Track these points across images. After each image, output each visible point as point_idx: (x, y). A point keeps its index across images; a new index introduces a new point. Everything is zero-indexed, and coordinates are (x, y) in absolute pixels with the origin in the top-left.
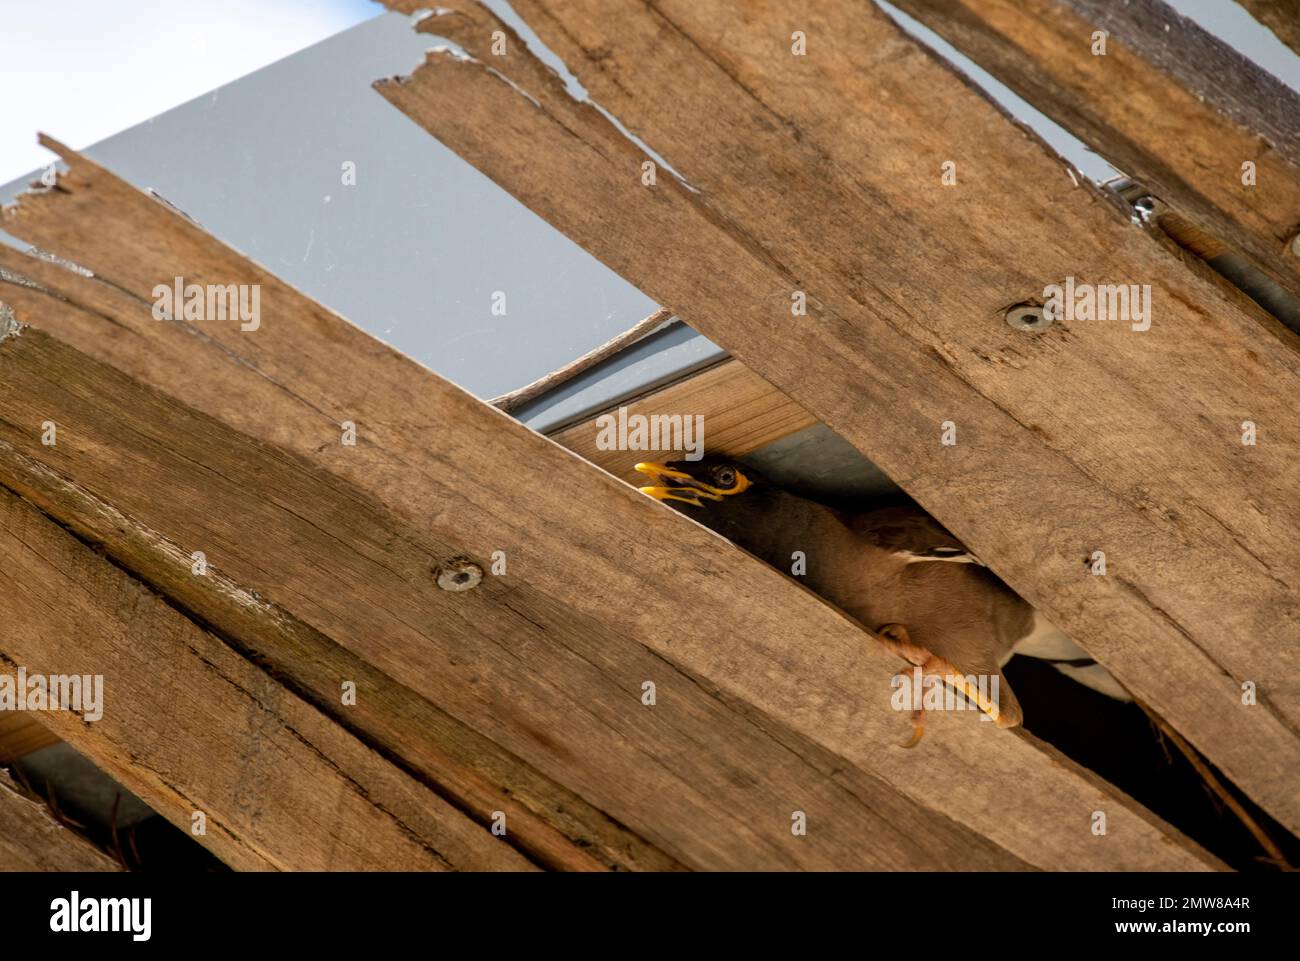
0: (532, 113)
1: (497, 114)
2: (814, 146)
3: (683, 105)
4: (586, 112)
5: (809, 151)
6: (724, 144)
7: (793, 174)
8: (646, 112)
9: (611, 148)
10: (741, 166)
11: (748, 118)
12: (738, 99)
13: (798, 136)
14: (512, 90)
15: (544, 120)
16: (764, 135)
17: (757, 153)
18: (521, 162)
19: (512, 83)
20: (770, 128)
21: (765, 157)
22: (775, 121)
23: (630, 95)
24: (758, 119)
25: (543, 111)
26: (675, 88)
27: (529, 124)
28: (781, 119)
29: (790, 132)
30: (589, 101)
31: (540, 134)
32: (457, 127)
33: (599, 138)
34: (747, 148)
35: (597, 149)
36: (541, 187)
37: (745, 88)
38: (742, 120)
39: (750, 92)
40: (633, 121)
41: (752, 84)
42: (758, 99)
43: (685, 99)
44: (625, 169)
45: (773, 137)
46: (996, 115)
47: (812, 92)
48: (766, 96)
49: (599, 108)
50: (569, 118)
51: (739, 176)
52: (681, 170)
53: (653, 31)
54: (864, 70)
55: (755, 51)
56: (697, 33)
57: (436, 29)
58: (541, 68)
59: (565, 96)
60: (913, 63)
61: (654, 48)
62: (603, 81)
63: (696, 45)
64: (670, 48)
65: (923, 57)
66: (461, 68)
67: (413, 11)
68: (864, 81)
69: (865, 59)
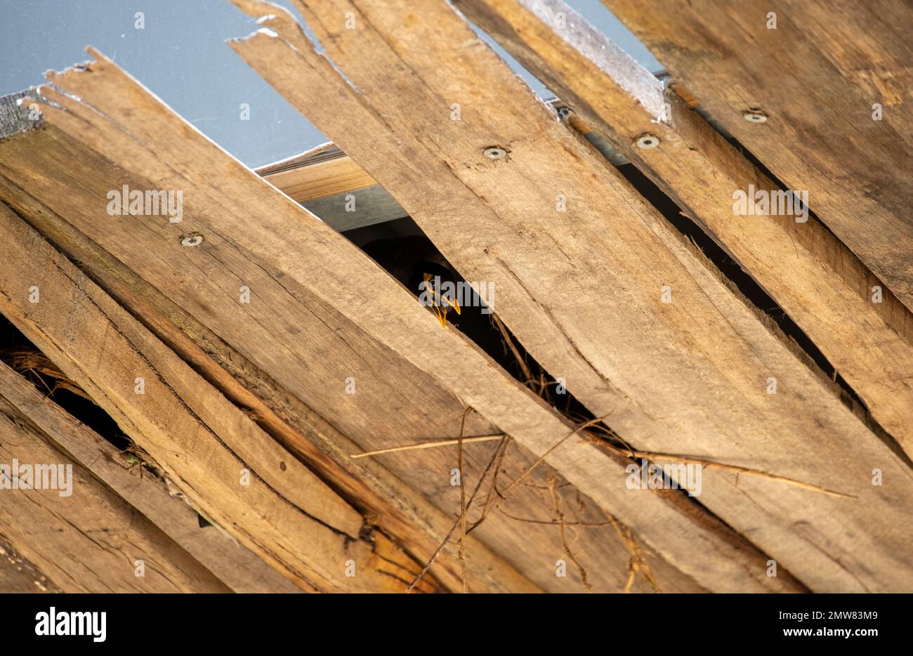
0: (297, 57)
1: (280, 57)
2: (419, 78)
3: (366, 58)
4: (322, 59)
5: (416, 79)
6: (379, 75)
7: (406, 88)
8: (348, 60)
9: (328, 74)
10: (383, 83)
11: (393, 65)
12: (391, 57)
13: (414, 73)
14: (290, 48)
15: (302, 61)
16: (399, 72)
17: (393, 79)
18: (284, 77)
19: (292, 46)
20: (402, 69)
21: (395, 81)
22: (405, 66)
23: (343, 53)
24: (397, 65)
25: (302, 57)
26: (364, 51)
27: (294, 63)
28: (408, 66)
29: (410, 71)
30: (323, 54)
31: (298, 67)
32: (259, 61)
33: (323, 69)
34: (389, 77)
35: (322, 74)
36: (290, 88)
37: (396, 52)
38: (390, 65)
39: (398, 54)
40: (340, 63)
41: (400, 51)
42: (400, 58)
43: (367, 56)
44: (331, 83)
45: (402, 73)
46: (510, 72)
47: (426, 56)
48: (404, 56)
49: (326, 57)
50: (313, 61)
51: (382, 88)
52: (355, 83)
53: (362, 27)
54: (454, 50)
55: (406, 38)
56: (381, 30)
57: (266, 24)
58: (307, 40)
59: (313, 52)
60: (478, 50)
61: (360, 34)
62: (333, 46)
63: (380, 35)
64: (367, 36)
65: (485, 48)
66: (271, 38)
67: (258, 16)
68: (452, 55)
69: (456, 46)
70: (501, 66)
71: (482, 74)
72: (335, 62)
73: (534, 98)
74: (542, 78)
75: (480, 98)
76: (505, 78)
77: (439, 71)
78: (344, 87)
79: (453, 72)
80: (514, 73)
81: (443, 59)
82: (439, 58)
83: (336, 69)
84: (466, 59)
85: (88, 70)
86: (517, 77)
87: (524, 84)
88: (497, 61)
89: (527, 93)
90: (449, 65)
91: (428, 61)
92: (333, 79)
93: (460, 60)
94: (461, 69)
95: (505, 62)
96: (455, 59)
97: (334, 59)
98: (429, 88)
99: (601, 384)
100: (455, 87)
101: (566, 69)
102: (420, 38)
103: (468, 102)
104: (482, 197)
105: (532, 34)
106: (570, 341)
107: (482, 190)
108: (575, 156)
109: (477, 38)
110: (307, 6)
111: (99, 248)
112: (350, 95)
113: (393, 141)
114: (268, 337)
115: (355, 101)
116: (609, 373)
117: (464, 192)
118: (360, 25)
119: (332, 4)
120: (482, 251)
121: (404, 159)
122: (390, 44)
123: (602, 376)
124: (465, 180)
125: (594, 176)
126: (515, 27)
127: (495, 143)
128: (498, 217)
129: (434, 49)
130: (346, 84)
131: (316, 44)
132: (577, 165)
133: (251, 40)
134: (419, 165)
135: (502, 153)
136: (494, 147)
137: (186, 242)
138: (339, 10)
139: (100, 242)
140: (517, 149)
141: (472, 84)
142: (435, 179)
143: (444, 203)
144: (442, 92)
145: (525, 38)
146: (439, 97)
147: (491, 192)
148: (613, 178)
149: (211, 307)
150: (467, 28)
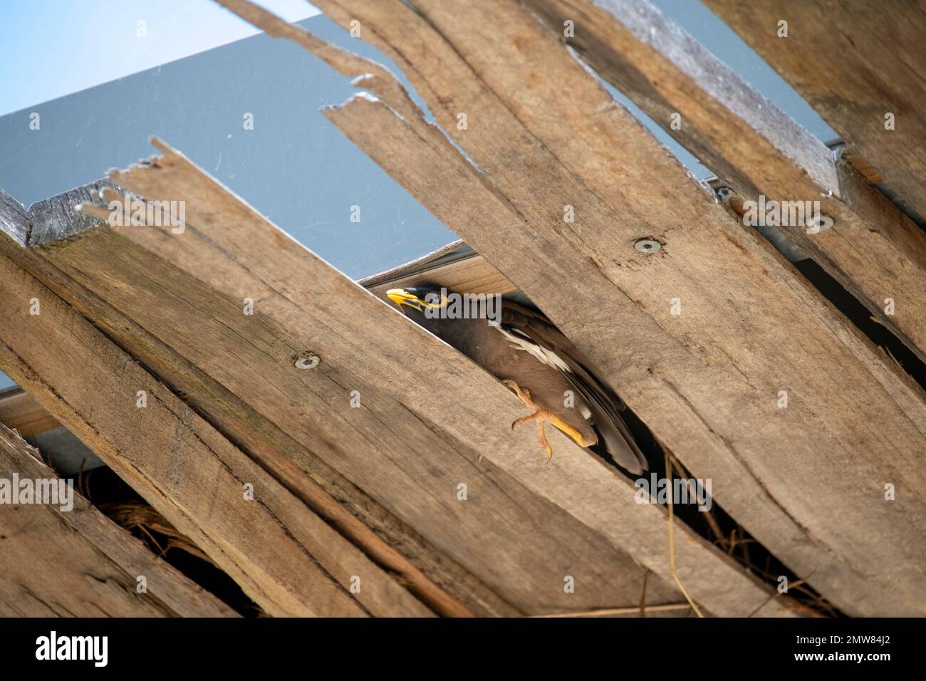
0: (404, 128)
1: (385, 128)
2: (551, 153)
3: (485, 129)
4: (433, 130)
5: (547, 154)
6: (503, 149)
7: (536, 166)
8: (465, 132)
9: (442, 148)
10: (510, 160)
11: (518, 137)
12: (515, 127)
13: (544, 147)
14: (396, 117)
15: (410, 133)
16: (526, 146)
17: (519, 155)
18: (392, 153)
19: (397, 114)
20: (529, 142)
21: (523, 157)
22: (532, 139)
24: (523, 137)
25: (411, 128)
26: (483, 120)
27: (401, 134)
28: (536, 138)
29: (540, 144)
30: (435, 124)
31: (406, 140)
32: (361, 134)
33: (437, 143)
34: (514, 152)
35: (435, 149)
36: (400, 166)
37: (520, 121)
38: (515, 137)
39: (522, 123)
41: (524, 119)
42: (526, 127)
43: (487, 126)
44: (447, 160)
45: (530, 147)
46: (655, 143)
47: (556, 125)
48: (530, 126)
49: (439, 127)
50: (423, 132)
51: (507, 166)
52: (476, 161)
53: (477, 90)
54: (588, 116)
55: (530, 103)
56: (500, 92)
57: (364, 85)
58: (414, 106)
59: (423, 121)
60: (615, 115)
61: (476, 98)
62: (445, 114)
63: (499, 97)
64: (484, 99)
65: (621, 112)
66: (371, 104)
67: (353, 75)
68: (586, 122)
69: (589, 111)
70: (644, 134)
71: (623, 146)
72: (450, 134)
73: (687, 176)
74: (692, 147)
75: (623, 176)
76: (650, 150)
77: (573, 143)
78: (463, 165)
79: (589, 144)
80: (659, 143)
81: (576, 129)
82: (571, 127)
83: (452, 142)
84: (603, 127)
85: (156, 166)
86: (664, 149)
87: (672, 157)
88: (639, 128)
89: (677, 169)
90: (584, 136)
91: (560, 131)
92: (449, 155)
93: (596, 129)
94: (598, 140)
95: (649, 131)
96: (589, 128)
97: (448, 130)
98: (563, 165)
99: (799, 535)
100: (593, 163)
101: (716, 132)
102: (547, 101)
103: (611, 182)
104: (638, 302)
105: (671, 87)
106: (760, 483)
107: (636, 294)
108: (741, 248)
109: (611, 99)
110: (409, 63)
111: (202, 374)
112: (472, 176)
113: (529, 234)
114: (408, 482)
115: (478, 183)
116: (807, 520)
117: (617, 296)
118: (474, 87)
119: (439, 59)
120: (644, 370)
121: (542, 255)
122: (513, 110)
123: (799, 525)
124: (616, 281)
125: (765, 272)
126: (651, 78)
127: (647, 233)
128: (659, 327)
129: (564, 116)
130: (465, 161)
131: (425, 110)
132: (745, 259)
133: (349, 107)
134: (561, 263)
135: (656, 246)
136: (646, 239)
137: (300, 364)
138: (447, 67)
139: (202, 366)
140: (673, 241)
141: (612, 159)
142: (581, 280)
143: (595, 311)
144: (578, 170)
145: (664, 93)
146: (577, 176)
147: (647, 295)
148: (788, 274)
149: (339, 445)
150: (601, 88)
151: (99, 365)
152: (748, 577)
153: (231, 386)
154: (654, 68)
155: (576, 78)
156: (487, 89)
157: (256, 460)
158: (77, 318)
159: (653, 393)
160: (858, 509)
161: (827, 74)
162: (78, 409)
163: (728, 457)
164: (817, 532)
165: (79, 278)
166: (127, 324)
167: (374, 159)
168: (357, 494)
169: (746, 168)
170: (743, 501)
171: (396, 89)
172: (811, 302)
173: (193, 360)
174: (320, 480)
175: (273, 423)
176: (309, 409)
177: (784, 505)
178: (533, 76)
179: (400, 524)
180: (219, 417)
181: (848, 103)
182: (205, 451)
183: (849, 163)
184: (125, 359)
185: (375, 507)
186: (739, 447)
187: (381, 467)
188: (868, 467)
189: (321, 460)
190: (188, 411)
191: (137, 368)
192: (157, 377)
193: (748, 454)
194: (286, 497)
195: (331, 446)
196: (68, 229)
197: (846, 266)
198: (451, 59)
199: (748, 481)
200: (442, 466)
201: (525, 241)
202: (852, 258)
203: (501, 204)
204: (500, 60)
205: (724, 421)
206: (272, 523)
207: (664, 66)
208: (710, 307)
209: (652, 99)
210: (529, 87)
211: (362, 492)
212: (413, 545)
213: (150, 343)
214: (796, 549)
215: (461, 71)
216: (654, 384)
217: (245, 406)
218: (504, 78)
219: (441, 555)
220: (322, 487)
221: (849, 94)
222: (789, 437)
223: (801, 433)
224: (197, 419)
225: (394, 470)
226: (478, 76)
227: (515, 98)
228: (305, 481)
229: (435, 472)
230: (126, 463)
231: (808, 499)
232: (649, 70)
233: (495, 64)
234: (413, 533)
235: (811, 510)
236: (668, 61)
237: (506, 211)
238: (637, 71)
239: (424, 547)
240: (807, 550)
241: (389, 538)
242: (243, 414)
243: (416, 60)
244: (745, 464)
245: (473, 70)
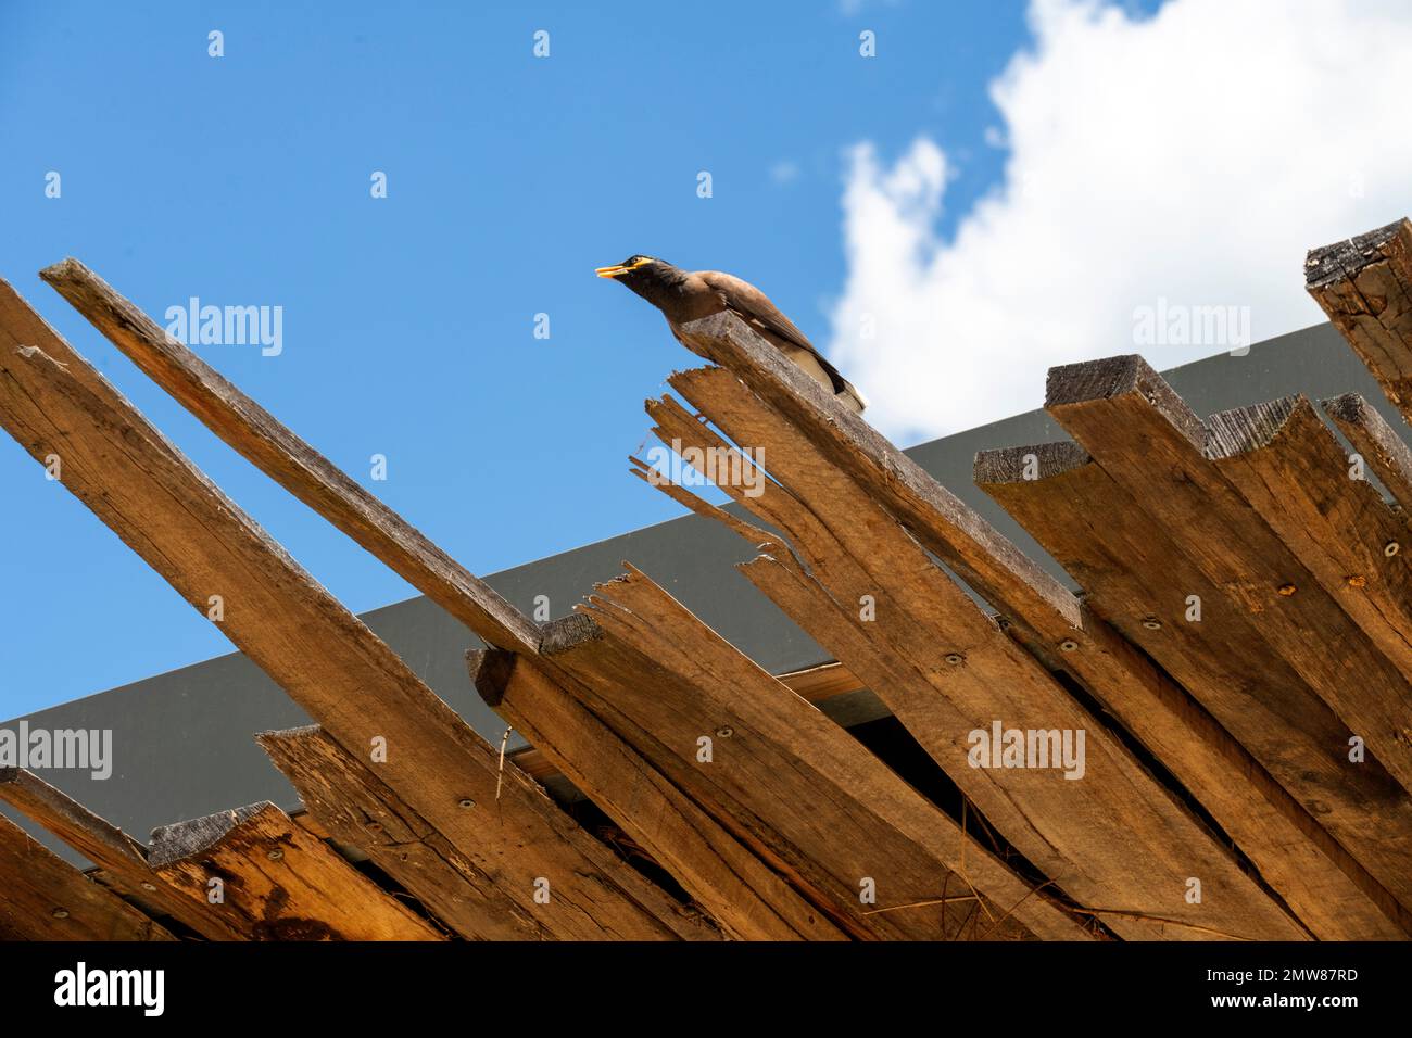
0: (791, 579)
1: (779, 578)
2: (889, 596)
4: (812, 580)
5: (887, 597)
9: (817, 592)
13: (885, 592)
14: (786, 571)
15: (796, 582)
16: (873, 591)
18: (783, 595)
19: (787, 569)
20: (875, 589)
22: (877, 587)
23: (828, 575)
24: (872, 586)
25: (796, 578)
26: (845, 574)
27: (790, 583)
28: (880, 586)
29: (882, 591)
30: (813, 576)
31: (793, 586)
32: (763, 581)
33: (814, 588)
35: (812, 592)
36: (788, 604)
37: (869, 575)
39: (871, 577)
40: (827, 583)
41: (872, 574)
42: (873, 579)
43: (847, 578)
44: (820, 600)
45: (875, 592)
46: (959, 591)
47: (893, 579)
48: (876, 578)
49: (815, 578)
50: (804, 581)
53: (841, 554)
54: (915, 573)
55: (876, 563)
56: (856, 556)
57: (765, 549)
58: (799, 565)
59: (804, 573)
60: (933, 572)
61: (840, 559)
62: (819, 570)
63: (856, 560)
64: (846, 561)
65: (937, 570)
66: (769, 561)
67: (759, 543)
68: (914, 577)
69: (916, 570)
70: (952, 585)
71: (938, 593)
72: (822, 583)
73: (980, 613)
74: (984, 594)
75: (938, 613)
76: (956, 595)
77: (904, 590)
78: (831, 604)
79: (915, 591)
80: (963, 591)
81: (907, 581)
82: (903, 579)
83: (823, 588)
84: (924, 580)
86: (965, 595)
87: (971, 600)
88: (949, 581)
89: (974, 609)
90: (912, 585)
91: (895, 582)
92: (821, 597)
93: (920, 581)
94: (921, 589)
95: (955, 583)
96: (916, 581)
97: (822, 580)
98: (898, 604)
99: (1052, 854)
100: (918, 604)
101: (1000, 585)
102: (887, 562)
103: (930, 616)
104: (947, 697)
105: (971, 554)
106: (1026, 818)
107: (946, 691)
108: (1015, 661)
109: (931, 562)
110: (796, 537)
111: (654, 739)
112: (837, 611)
113: (874, 650)
114: (791, 813)
115: (841, 616)
116: (1058, 844)
117: (933, 692)
118: (839, 552)
119: (816, 534)
120: (950, 741)
121: (883, 665)
122: (865, 568)
123: (1052, 847)
124: (933, 682)
125: (1032, 678)
126: (957, 548)
127: (953, 651)
128: (960, 713)
129: (899, 572)
130: (832, 601)
131: (806, 567)
132: (1019, 669)
133: (755, 564)
134: (896, 670)
135: (959, 660)
136: (953, 654)
137: (720, 734)
138: (822, 539)
139: (655, 735)
140: (971, 656)
141: (931, 601)
142: (909, 681)
143: (918, 702)
144: (907, 608)
145: (966, 558)
146: (906, 612)
147: (953, 692)
148: (1046, 679)
149: (745, 788)
150: (924, 555)
151: (585, 733)
152: (1019, 878)
153: (674, 748)
154: (960, 542)
155: (907, 547)
156: (847, 553)
157: (690, 798)
158: (572, 701)
159: (955, 757)
160: (1092, 837)
161: (1075, 547)
162: (571, 761)
163: (1006, 801)
164: (1064, 851)
165: (574, 675)
166: (606, 705)
167: (771, 598)
168: (757, 821)
169: (1020, 609)
170: (1015, 830)
171: (787, 552)
172: (1062, 699)
173: (649, 730)
174: (732, 812)
175: (700, 773)
176: (726, 764)
177: (1042, 833)
178: (878, 545)
179: (785, 841)
180: (666, 769)
181: (1089, 567)
182: (655, 791)
183: (1089, 606)
184: (603, 728)
185: (769, 830)
186: (1014, 795)
187: (773, 804)
188: (1099, 809)
189: (733, 799)
190: (644, 764)
191: (612, 735)
192: (625, 741)
193: (1019, 799)
194: (709, 822)
195: (740, 789)
196: (567, 642)
197: (1086, 675)
198: (824, 534)
199: (1019, 817)
200: (814, 804)
201: (871, 654)
202: (1091, 670)
203: (855, 630)
204: (856, 535)
205: (1003, 777)
206: (700, 839)
207: (966, 541)
208: (994, 701)
209: (958, 562)
210: (875, 553)
211: (761, 820)
212: (794, 856)
213: (621, 719)
214: (1050, 863)
215: (830, 541)
216: (956, 751)
217: (683, 761)
218: (859, 546)
219: (813, 863)
220: (733, 816)
221: (1089, 561)
222: (1046, 788)
223: (1055, 786)
224: (651, 769)
225: (782, 806)
226: (842, 545)
227: (866, 559)
228: (722, 812)
229: (809, 808)
230: (603, 798)
231: (1058, 829)
232: (956, 543)
233: (853, 537)
234: (794, 848)
235: (1060, 837)
236: (969, 537)
237: (859, 635)
238: (948, 543)
239: (801, 857)
240: (1057, 863)
241: (777, 850)
242: (682, 767)
243: (800, 534)
244: (1016, 805)
245: (839, 541)
